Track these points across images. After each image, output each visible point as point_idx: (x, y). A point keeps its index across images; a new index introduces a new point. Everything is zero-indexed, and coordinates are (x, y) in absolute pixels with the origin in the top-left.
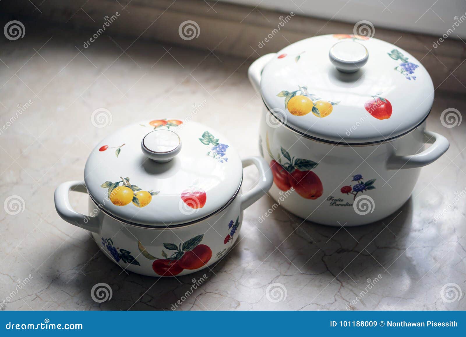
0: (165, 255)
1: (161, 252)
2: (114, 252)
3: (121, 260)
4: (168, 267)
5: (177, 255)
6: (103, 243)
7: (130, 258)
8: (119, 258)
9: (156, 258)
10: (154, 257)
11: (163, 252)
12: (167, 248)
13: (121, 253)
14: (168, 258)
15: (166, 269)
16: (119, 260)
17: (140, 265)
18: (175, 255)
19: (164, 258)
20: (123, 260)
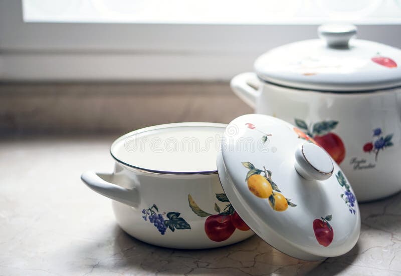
0: (218, 209)
1: (214, 206)
2: (159, 221)
3: (168, 230)
4: (221, 225)
5: (229, 209)
6: (143, 217)
7: (179, 222)
8: (165, 227)
9: (209, 214)
10: (207, 214)
11: (216, 205)
12: (220, 200)
13: (168, 219)
14: (221, 212)
15: (218, 228)
16: (165, 229)
17: (190, 228)
18: (228, 209)
19: (218, 213)
20: (170, 228)
